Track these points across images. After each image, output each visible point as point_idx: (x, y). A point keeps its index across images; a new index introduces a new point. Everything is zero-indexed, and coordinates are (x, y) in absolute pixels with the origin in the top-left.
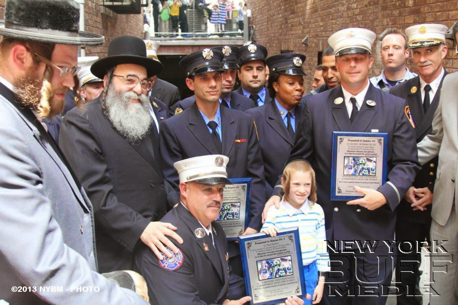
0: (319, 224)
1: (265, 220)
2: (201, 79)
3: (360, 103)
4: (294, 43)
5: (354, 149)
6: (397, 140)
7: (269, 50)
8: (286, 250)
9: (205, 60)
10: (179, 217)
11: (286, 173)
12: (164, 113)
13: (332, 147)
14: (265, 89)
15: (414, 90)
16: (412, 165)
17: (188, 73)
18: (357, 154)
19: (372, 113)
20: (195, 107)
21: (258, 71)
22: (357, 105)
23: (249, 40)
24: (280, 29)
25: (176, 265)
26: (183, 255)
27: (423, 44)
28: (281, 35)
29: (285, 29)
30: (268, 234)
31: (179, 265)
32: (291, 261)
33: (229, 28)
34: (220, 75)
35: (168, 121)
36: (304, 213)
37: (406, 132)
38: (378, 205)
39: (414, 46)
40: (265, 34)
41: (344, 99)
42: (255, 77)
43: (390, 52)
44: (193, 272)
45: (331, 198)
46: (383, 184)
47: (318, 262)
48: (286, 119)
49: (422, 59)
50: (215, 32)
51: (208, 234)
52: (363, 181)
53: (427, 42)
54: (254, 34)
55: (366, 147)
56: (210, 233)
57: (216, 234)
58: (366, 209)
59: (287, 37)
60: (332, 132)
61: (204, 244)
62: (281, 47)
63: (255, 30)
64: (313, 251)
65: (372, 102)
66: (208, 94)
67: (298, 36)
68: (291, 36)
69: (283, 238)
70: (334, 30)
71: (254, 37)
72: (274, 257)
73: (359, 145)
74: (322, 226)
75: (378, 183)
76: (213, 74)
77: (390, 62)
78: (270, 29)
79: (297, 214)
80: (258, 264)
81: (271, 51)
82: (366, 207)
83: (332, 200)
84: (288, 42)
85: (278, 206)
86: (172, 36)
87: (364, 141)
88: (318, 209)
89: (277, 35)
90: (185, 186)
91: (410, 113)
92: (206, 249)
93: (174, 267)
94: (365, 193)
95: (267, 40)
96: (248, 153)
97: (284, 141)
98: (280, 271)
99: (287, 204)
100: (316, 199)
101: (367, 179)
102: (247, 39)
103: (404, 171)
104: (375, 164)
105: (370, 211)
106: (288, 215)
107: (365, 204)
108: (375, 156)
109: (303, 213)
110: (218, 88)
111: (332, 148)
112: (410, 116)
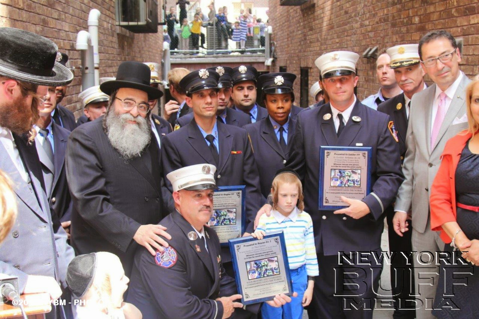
0: (307, 231)
1: (256, 227)
2: (198, 96)
3: (346, 119)
4: (312, 60)
5: (341, 162)
6: (381, 153)
7: (289, 67)
8: (272, 251)
9: (201, 79)
10: (174, 222)
11: (274, 184)
12: (166, 129)
13: (320, 160)
14: (257, 107)
15: (399, 106)
16: (395, 176)
17: (187, 92)
18: (343, 167)
19: (357, 127)
20: (193, 123)
21: (249, 91)
22: (343, 121)
23: (270, 57)
24: (299, 45)
25: (170, 263)
26: (177, 254)
27: (403, 64)
28: (300, 52)
29: (304, 46)
30: (255, 237)
31: (173, 263)
32: (277, 261)
33: (250, 45)
34: (215, 93)
35: (169, 136)
36: (293, 220)
37: (389, 145)
38: (362, 215)
39: (395, 66)
40: (286, 51)
41: (332, 116)
42: (246, 96)
43: (384, 71)
44: (186, 269)
45: (319, 207)
46: (367, 194)
47: (307, 266)
48: (279, 133)
49: (403, 78)
50: (236, 49)
51: (201, 237)
52: (348, 192)
53: (406, 61)
54: (275, 50)
55: (351, 160)
56: (202, 237)
57: (209, 238)
58: (352, 218)
59: (306, 54)
60: (320, 147)
61: (196, 246)
62: (300, 64)
63: (276, 47)
64: (301, 256)
65: (358, 118)
66: (204, 109)
67: (316, 52)
68: (309, 52)
69: (269, 241)
70: (349, 46)
71: (275, 54)
72: (261, 258)
73: (344, 159)
74: (310, 233)
75: (363, 194)
76: (209, 92)
77: (384, 80)
78: (290, 45)
79: (286, 221)
80: (247, 265)
81: (291, 68)
82: (351, 216)
83: (319, 209)
84: (307, 58)
85: (269, 214)
86: (192, 54)
87: (349, 155)
88: (306, 217)
89: (297, 51)
90: (178, 194)
91: (393, 128)
92: (198, 250)
93: (169, 265)
94: (350, 203)
95: (288, 57)
96: (244, 164)
97: (276, 153)
98: (268, 271)
99: (277, 212)
100: (303, 207)
101: (353, 190)
102: (269, 55)
103: (387, 182)
104: (359, 176)
105: (355, 220)
106: (278, 223)
107: (350, 213)
108: (359, 168)
109: (291, 221)
110: (214, 104)
111: (320, 162)
112: (394, 130)
